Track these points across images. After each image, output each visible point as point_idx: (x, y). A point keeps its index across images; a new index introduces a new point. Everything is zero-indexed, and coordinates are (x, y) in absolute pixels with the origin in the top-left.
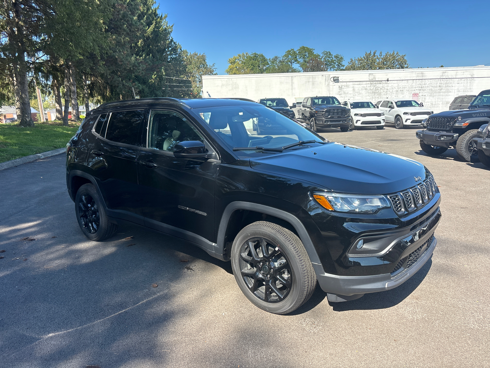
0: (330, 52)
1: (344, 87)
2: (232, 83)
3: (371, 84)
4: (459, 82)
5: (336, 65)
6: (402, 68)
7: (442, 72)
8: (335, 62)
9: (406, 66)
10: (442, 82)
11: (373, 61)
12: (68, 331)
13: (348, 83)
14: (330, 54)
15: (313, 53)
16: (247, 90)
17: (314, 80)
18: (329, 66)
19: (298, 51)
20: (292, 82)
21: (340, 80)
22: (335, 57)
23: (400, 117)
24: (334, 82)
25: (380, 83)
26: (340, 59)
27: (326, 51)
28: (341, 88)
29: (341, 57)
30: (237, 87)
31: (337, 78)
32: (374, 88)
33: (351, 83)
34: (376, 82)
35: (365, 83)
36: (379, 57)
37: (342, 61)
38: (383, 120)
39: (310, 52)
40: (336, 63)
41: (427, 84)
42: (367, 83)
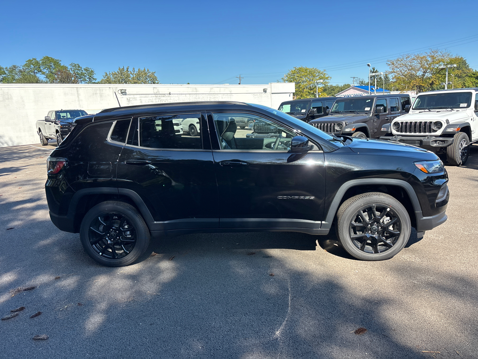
0: (78, 65)
1: (132, 99)
2: (2, 93)
3: (156, 97)
4: (223, 97)
5: (87, 78)
7: (210, 88)
8: (85, 75)
9: (157, 82)
10: (211, 96)
11: (128, 76)
13: (135, 96)
14: (79, 66)
15: (60, 64)
16: (23, 101)
17: (102, 92)
18: (79, 79)
19: (41, 60)
20: (78, 94)
21: (127, 93)
22: (85, 70)
23: (194, 126)
24: (122, 95)
25: (164, 96)
26: (91, 73)
27: (74, 64)
28: (129, 100)
29: (92, 70)
30: (10, 97)
31: (125, 90)
32: (159, 100)
33: (138, 96)
34: (160, 95)
35: (151, 96)
37: (94, 75)
38: (181, 129)
39: (56, 63)
40: (87, 76)
41: (201, 98)
42: (153, 95)
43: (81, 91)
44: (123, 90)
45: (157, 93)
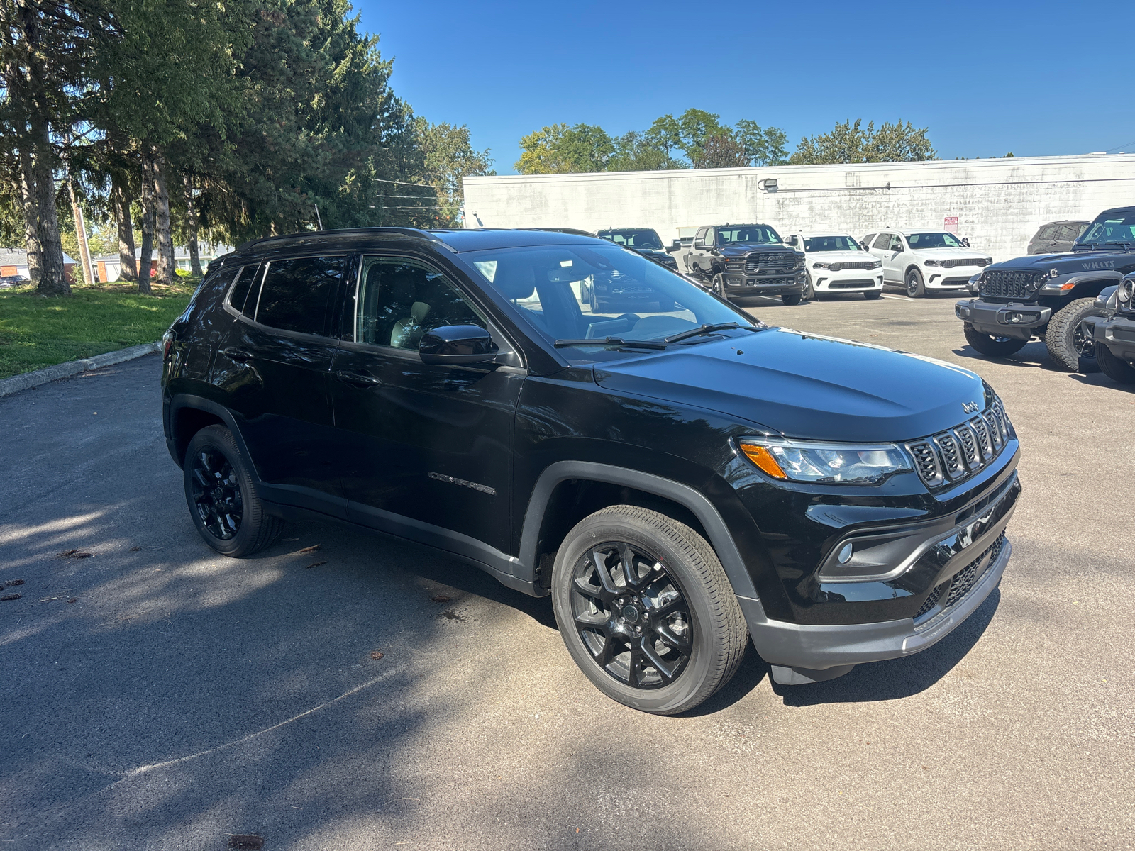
0: (754, 123)
1: (790, 201)
2: (532, 194)
3: (850, 195)
4: (1050, 191)
5: (769, 152)
6: (920, 158)
7: (1011, 168)
8: (766, 144)
9: (927, 154)
10: (1012, 191)
11: (854, 144)
12: (184, 759)
13: (798, 194)
14: (755, 127)
15: (717, 124)
16: (566, 210)
17: (720, 187)
18: (753, 154)
19: (681, 119)
20: (670, 192)
21: (780, 187)
22: (766, 133)
23: (918, 272)
24: (766, 191)
25: (872, 194)
26: (778, 139)
27: (746, 121)
28: (783, 204)
29: (781, 133)
30: (543, 202)
31: (774, 181)
32: (858, 205)
33: (806, 194)
34: (862, 191)
35: (837, 193)
36: (867, 133)
37: (783, 143)
38: (878, 277)
39: (710, 121)
40: (770, 146)
41: (978, 196)
42: (842, 192)
43: (678, 187)
44: (769, 182)
45: (853, 185)
